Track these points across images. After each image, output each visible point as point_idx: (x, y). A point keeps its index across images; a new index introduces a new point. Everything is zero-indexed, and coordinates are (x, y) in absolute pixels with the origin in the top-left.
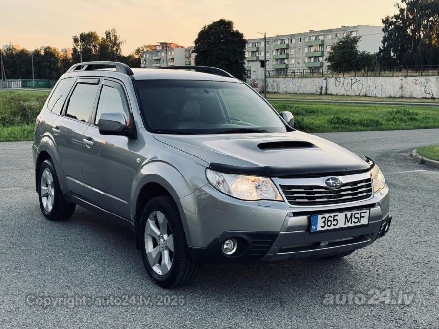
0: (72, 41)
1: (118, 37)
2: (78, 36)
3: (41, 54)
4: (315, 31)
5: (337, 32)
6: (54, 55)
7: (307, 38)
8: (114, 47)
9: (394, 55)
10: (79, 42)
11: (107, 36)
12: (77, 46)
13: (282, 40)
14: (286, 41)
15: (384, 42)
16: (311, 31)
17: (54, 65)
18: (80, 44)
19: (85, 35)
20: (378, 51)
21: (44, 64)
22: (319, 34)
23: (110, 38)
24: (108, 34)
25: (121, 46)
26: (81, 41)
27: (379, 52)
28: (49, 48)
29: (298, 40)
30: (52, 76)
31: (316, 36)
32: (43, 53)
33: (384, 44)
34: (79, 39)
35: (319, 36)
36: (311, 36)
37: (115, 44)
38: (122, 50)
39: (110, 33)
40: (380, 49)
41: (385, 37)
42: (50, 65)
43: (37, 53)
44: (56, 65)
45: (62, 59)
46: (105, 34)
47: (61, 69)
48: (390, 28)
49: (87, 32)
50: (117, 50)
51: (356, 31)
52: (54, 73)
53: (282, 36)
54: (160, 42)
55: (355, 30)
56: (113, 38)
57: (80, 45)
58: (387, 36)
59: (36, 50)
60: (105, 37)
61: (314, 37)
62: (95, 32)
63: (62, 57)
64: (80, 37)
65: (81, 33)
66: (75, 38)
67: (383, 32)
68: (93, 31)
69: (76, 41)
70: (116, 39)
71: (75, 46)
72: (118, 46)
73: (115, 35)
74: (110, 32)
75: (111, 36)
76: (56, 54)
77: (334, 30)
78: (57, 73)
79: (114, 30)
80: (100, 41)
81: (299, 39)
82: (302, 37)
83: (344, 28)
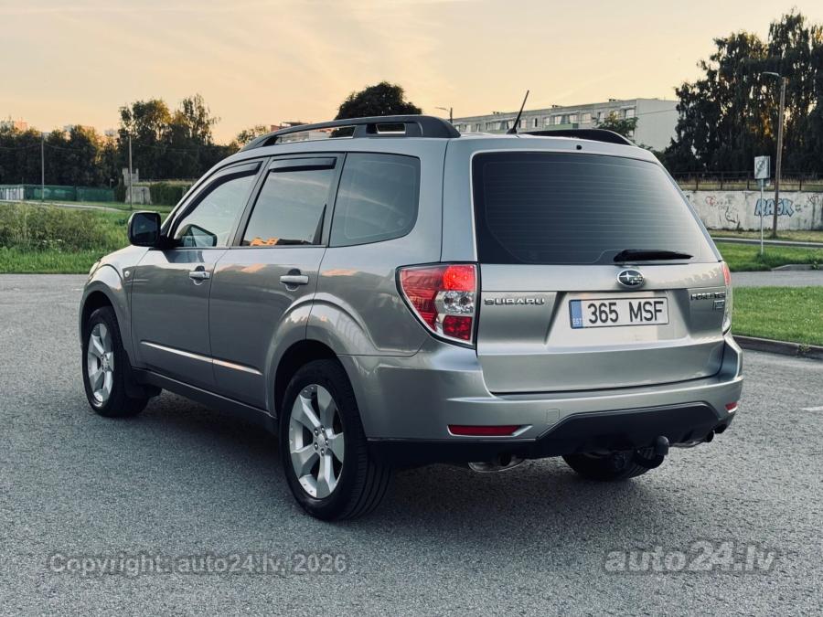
0: (120, 116)
1: (206, 111)
2: (131, 108)
3: (64, 140)
4: (562, 108)
5: (600, 110)
6: (89, 141)
7: (548, 120)
8: (198, 129)
9: (697, 152)
10: (132, 118)
11: (186, 109)
12: (128, 125)
13: (503, 122)
14: (509, 123)
15: (679, 129)
16: (555, 108)
17: (88, 160)
18: (133, 121)
19: (143, 106)
20: (669, 145)
21: (69, 158)
22: (569, 113)
23: (192, 112)
24: (188, 105)
25: (211, 128)
26: (134, 117)
27: (670, 148)
28: (80, 127)
29: (532, 122)
30: (84, 179)
31: (564, 116)
32: (68, 137)
33: (679, 133)
34: (132, 113)
35: (569, 115)
36: (554, 116)
37: (200, 123)
38: (213, 135)
39: (191, 103)
40: (673, 141)
41: (681, 121)
42: (80, 160)
43: (56, 138)
44: (92, 160)
45: (102, 149)
46: (183, 105)
47: (100, 168)
48: (691, 105)
49: (146, 101)
50: (204, 134)
51: (634, 109)
52: (87, 174)
53: (504, 114)
54: (289, 121)
55: (633, 106)
56: (196, 113)
57: (133, 123)
58: (685, 118)
59: (54, 132)
60: (182, 110)
61: (560, 118)
62: (161, 102)
63: (104, 144)
64: (134, 109)
65: (135, 102)
66: (124, 111)
67: (678, 112)
68: (158, 99)
69: (125, 116)
70: (202, 115)
71: (125, 126)
72: (206, 126)
73: (200, 107)
74: (192, 100)
75: (194, 109)
76: (92, 139)
77: (596, 107)
78: (92, 174)
79: (198, 98)
80: (170, 118)
81: (534, 121)
82: (538, 117)
83: (613, 103)
